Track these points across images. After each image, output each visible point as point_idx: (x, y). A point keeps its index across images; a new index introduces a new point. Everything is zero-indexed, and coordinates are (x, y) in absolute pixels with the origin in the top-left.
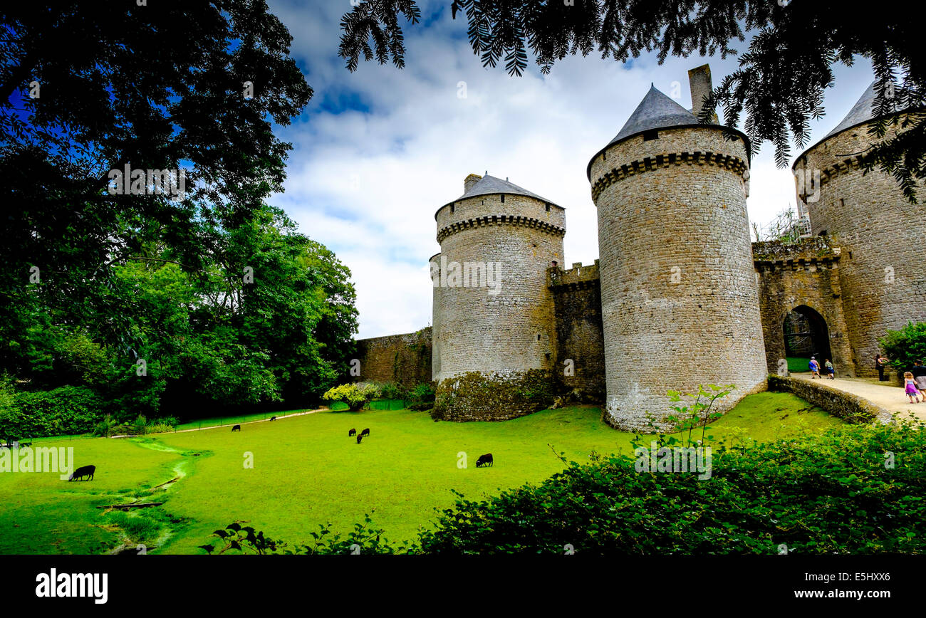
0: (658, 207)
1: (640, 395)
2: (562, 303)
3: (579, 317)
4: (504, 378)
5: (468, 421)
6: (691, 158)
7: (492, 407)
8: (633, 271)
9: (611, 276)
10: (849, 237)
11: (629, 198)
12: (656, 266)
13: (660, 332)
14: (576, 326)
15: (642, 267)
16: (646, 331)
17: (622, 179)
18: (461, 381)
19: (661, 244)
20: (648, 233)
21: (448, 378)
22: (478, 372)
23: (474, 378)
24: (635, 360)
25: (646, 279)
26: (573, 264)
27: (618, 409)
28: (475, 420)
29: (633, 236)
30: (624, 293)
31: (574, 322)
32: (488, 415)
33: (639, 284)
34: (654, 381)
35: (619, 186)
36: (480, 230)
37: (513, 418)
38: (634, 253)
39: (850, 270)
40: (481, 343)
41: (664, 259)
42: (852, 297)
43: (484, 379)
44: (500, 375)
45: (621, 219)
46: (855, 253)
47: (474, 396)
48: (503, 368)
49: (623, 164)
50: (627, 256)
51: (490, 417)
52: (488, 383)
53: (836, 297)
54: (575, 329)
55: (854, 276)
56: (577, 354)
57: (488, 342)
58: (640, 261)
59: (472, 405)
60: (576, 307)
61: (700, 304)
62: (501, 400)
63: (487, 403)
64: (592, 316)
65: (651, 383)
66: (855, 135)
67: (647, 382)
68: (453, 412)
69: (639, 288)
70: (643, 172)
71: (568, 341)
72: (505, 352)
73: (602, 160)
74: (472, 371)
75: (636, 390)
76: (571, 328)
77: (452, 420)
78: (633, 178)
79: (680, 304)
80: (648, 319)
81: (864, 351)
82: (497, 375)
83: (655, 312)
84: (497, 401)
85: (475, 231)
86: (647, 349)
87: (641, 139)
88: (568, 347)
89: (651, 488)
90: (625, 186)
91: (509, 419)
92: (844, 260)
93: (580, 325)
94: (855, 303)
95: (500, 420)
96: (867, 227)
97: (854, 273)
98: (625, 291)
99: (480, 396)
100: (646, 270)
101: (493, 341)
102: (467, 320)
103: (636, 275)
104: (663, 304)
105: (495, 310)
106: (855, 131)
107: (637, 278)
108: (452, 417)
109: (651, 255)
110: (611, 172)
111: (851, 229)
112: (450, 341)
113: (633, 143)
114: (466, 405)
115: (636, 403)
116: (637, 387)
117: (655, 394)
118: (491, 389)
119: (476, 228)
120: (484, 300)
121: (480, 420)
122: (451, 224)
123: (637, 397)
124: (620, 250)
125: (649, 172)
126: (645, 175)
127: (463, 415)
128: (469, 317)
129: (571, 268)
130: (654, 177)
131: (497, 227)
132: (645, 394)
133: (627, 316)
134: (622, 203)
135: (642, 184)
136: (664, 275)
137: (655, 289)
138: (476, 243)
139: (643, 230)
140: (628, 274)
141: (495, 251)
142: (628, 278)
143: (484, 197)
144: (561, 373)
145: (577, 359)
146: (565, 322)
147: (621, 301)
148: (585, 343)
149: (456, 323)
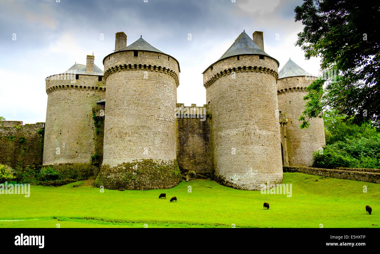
0: (262, 90)
1: (253, 173)
2: (183, 124)
3: (193, 132)
4: (166, 164)
5: (149, 189)
7: (163, 180)
8: (251, 116)
9: (237, 116)
10: (291, 116)
11: (250, 82)
12: (262, 115)
13: (262, 145)
14: (191, 137)
15: (255, 115)
16: (257, 144)
17: (247, 72)
18: (139, 164)
19: (263, 106)
20: (258, 100)
21: (126, 162)
22: (151, 159)
23: (148, 163)
24: (251, 157)
25: (257, 120)
26: (192, 104)
27: (239, 180)
28: (153, 189)
29: (252, 100)
30: (246, 126)
31: (190, 135)
32: (161, 185)
33: (254, 122)
34: (260, 167)
35: (245, 74)
37: (174, 187)
38: (252, 107)
39: (291, 128)
40: (154, 142)
41: (264, 113)
42: (291, 138)
43: (156, 164)
44: (164, 162)
45: (245, 90)
46: (293, 122)
47: (150, 174)
48: (165, 158)
49: (250, 65)
50: (248, 108)
51: (162, 186)
52: (158, 166)
53: (285, 137)
54: (190, 139)
55: (292, 130)
56: (191, 152)
57: (157, 142)
58: (254, 112)
59: (150, 179)
60: (191, 127)
61: (275, 135)
62: (167, 176)
63: (159, 178)
64: (200, 133)
65: (258, 167)
66: (298, 80)
67: (256, 167)
68: (135, 184)
69: (254, 124)
70: (257, 72)
71: (185, 145)
72: (166, 149)
73: (237, 59)
74: (147, 159)
75: (251, 171)
76: (188, 138)
77: (135, 189)
78: (252, 73)
79: (270, 134)
80: (258, 139)
81: (293, 158)
82: (162, 162)
83: (261, 136)
84: (165, 176)
85: (151, 72)
86: (257, 152)
87: (258, 57)
88: (185, 148)
90: (248, 76)
91: (172, 188)
92: (289, 123)
93: (193, 137)
94: (291, 140)
95: (168, 188)
96: (298, 113)
97: (292, 129)
98: (246, 124)
99: (154, 174)
100: (257, 116)
101: (161, 141)
102: (143, 127)
103: (253, 118)
104: (264, 133)
105: (162, 123)
106: (298, 78)
107: (253, 119)
108: (135, 187)
109: (259, 110)
110: (242, 67)
111: (293, 113)
112: (128, 138)
113: (255, 57)
114: (146, 180)
115: (251, 177)
116: (251, 170)
117: (260, 173)
118: (161, 170)
119: (152, 71)
120: (156, 116)
121: (157, 189)
122: (135, 63)
123: (251, 174)
124: (244, 105)
125: (259, 73)
126: (258, 74)
127: (144, 185)
128: (145, 125)
129: (191, 106)
130: (261, 76)
131: (164, 74)
132: (255, 173)
133: (247, 136)
134: (246, 83)
135: (256, 77)
136: (264, 120)
137: (261, 126)
138: (151, 80)
139: (256, 98)
140: (248, 117)
141: (162, 88)
142: (248, 119)
143: (159, 54)
144: (181, 162)
145: (191, 155)
146: (184, 135)
147: (244, 129)
148: (195, 147)
149: (134, 127)
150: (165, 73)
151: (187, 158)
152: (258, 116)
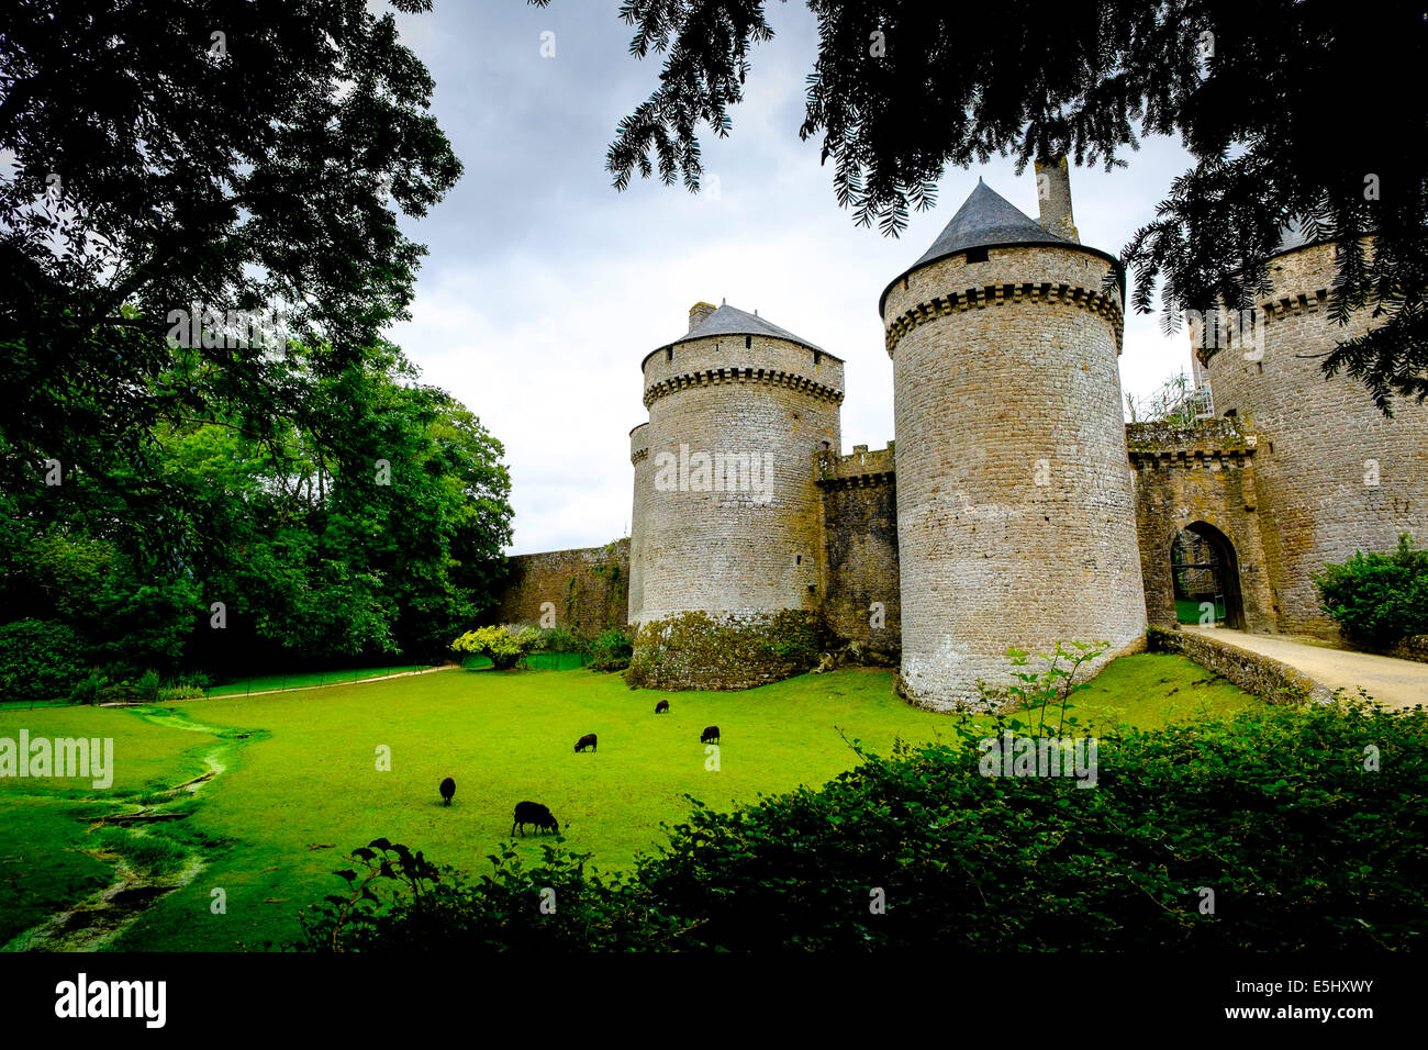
0: (986, 365)
1: (953, 653)
2: (836, 507)
3: (862, 529)
4: (744, 623)
5: (684, 689)
6: (1037, 292)
7: (723, 668)
8: (946, 462)
9: (913, 467)
10: (1269, 420)
11: (942, 350)
12: (982, 454)
13: (986, 557)
14: (857, 543)
15: (960, 456)
16: (964, 555)
17: (933, 319)
18: (675, 625)
19: (990, 420)
20: (971, 403)
21: (654, 620)
22: (702, 612)
23: (696, 621)
24: (948, 599)
25: (966, 473)
26: (855, 448)
27: (919, 676)
28: (695, 688)
29: (948, 408)
30: (933, 495)
31: (854, 538)
32: (715, 681)
33: (955, 481)
34: (976, 632)
35: (927, 330)
36: (712, 389)
37: (755, 686)
38: (948, 433)
39: (1271, 470)
40: (709, 567)
41: (993, 444)
42: (1273, 510)
43: (711, 623)
44: (737, 618)
45: (929, 380)
46: (1277, 445)
47: (695, 651)
48: (742, 606)
49: (935, 296)
50: (937, 438)
51: (719, 684)
52: (717, 629)
53: (1249, 510)
54: (855, 548)
55: (1276, 479)
56: (858, 587)
57: (719, 564)
58: (957, 447)
59: (692, 664)
60: (856, 514)
61: (1047, 515)
62: (736, 657)
63: (714, 662)
64: (882, 529)
65: (970, 635)
66: (1279, 269)
67: (965, 634)
68: (660, 675)
69: (955, 488)
70: (964, 310)
71: (843, 566)
72: (746, 582)
73: (904, 289)
74: (693, 610)
75: (948, 647)
76: (848, 547)
77: (658, 686)
78: (950, 318)
79: (1017, 514)
80: (969, 535)
82: (732, 618)
83: (978, 526)
84: (731, 658)
85: (704, 390)
86: (966, 583)
87: (962, 260)
88: (843, 576)
89: (989, 795)
90: (937, 330)
91: (749, 688)
92: (1262, 453)
93: (863, 541)
94: (1277, 520)
95: (735, 689)
96: (1295, 406)
97: (1277, 475)
98: (933, 491)
99: (703, 650)
100: (966, 460)
101: (727, 564)
102: (687, 530)
103: (951, 467)
104: (992, 514)
105: (731, 515)
106: (1278, 262)
107: (952, 471)
108: (659, 682)
109: (973, 437)
110: (915, 308)
111: (1273, 409)
112: (660, 562)
113: (949, 265)
114: (682, 665)
115: (948, 665)
116: (949, 642)
117: (977, 653)
118: (723, 639)
119: (706, 386)
120: (715, 500)
121: (702, 689)
122: (667, 378)
123: (949, 656)
124: (928, 427)
125: (974, 311)
126: (968, 315)
127: (677, 679)
128: (689, 524)
129: (852, 453)
130: (981, 318)
131: (738, 386)
132: (961, 653)
133: (936, 529)
134: (931, 357)
135: (963, 328)
136: (993, 469)
137: (979, 489)
138: (706, 410)
139: (963, 399)
140: (939, 466)
141: (733, 423)
142: (938, 472)
143: (719, 339)
144: (831, 617)
145: (858, 595)
146: (839, 537)
147: (927, 507)
148: (870, 571)
149: (670, 533)
150: (742, 383)
151: (847, 606)
152: (968, 459)
